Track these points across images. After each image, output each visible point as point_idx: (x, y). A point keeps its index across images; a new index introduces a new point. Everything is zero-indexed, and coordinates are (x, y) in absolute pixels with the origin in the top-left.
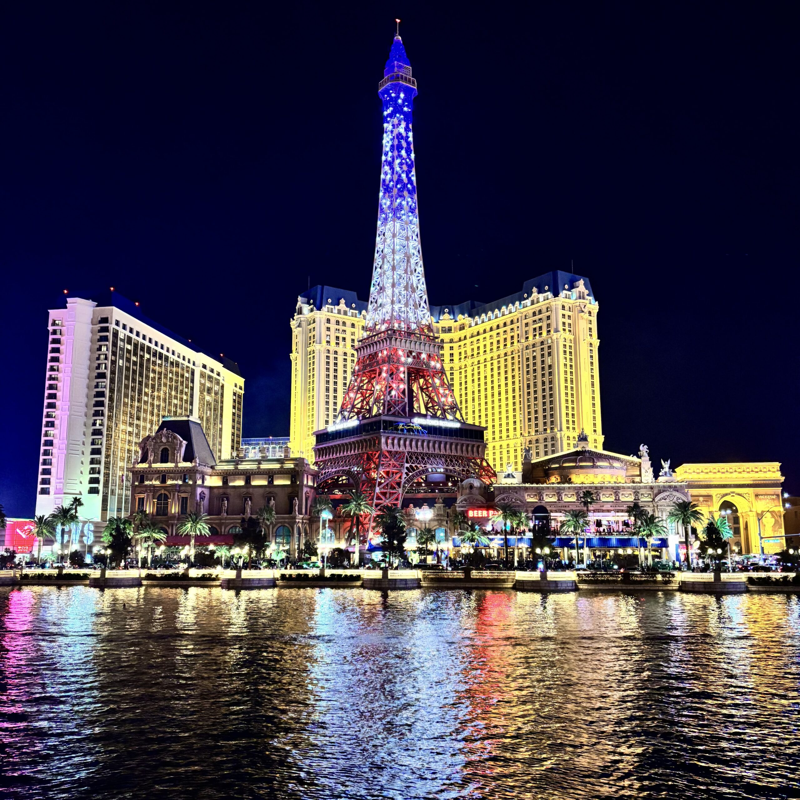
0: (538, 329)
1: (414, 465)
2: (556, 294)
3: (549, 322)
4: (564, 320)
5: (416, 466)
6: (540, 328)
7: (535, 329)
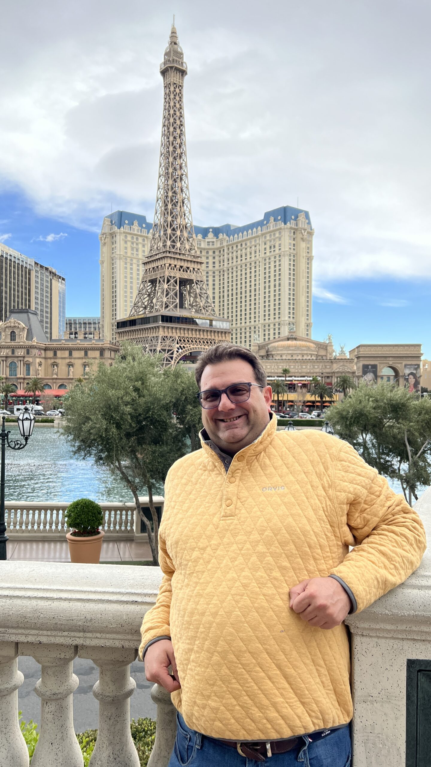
0: (272, 247)
1: (182, 346)
2: (285, 224)
3: (280, 242)
4: (290, 241)
5: (184, 347)
6: (274, 247)
7: (270, 247)
